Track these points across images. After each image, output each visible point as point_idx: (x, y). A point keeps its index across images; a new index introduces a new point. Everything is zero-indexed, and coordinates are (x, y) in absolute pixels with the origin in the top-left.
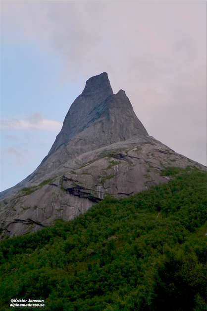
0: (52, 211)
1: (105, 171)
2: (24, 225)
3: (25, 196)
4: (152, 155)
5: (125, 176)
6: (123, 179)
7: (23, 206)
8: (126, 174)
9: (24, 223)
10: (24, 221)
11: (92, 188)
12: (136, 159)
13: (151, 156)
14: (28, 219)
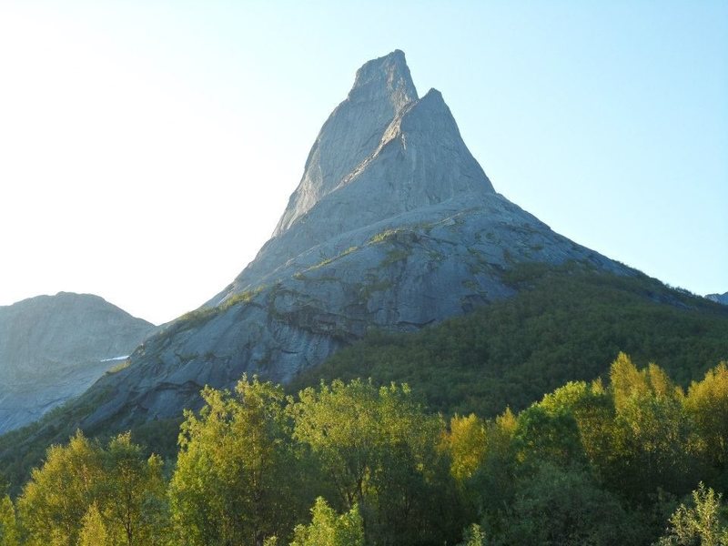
0: (246, 364)
1: (374, 272)
2: (179, 396)
3: (189, 331)
4: (489, 236)
5: (417, 284)
6: (414, 289)
7: (180, 352)
8: (421, 280)
9: (181, 390)
10: (179, 386)
11: (341, 310)
12: (449, 245)
13: (484, 239)
14: (190, 382)
